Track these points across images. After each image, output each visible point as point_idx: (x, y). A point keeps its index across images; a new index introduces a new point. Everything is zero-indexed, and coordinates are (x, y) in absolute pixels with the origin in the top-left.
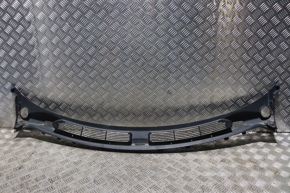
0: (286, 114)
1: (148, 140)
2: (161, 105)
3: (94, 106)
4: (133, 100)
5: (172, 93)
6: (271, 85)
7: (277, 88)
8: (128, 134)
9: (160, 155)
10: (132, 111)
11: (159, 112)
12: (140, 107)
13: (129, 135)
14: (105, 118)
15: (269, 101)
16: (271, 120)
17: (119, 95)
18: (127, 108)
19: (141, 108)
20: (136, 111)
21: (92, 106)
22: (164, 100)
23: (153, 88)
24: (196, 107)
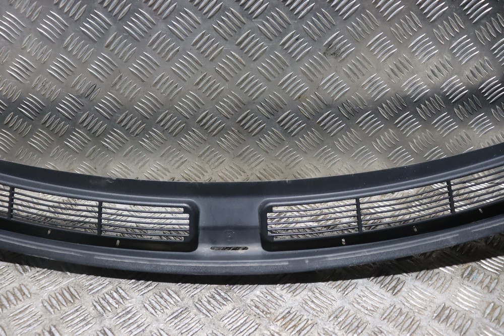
1: (258, 231)
2: (299, 97)
3: (64, 104)
4: (201, 80)
5: (344, 52)
8: (184, 212)
9: (305, 292)
10: (195, 117)
11: (291, 119)
12: (224, 102)
13: (187, 216)
14: (106, 141)
17: (146, 62)
18: (180, 106)
19: (230, 106)
20: (211, 118)
21: (56, 102)
22: (311, 77)
23: (272, 33)
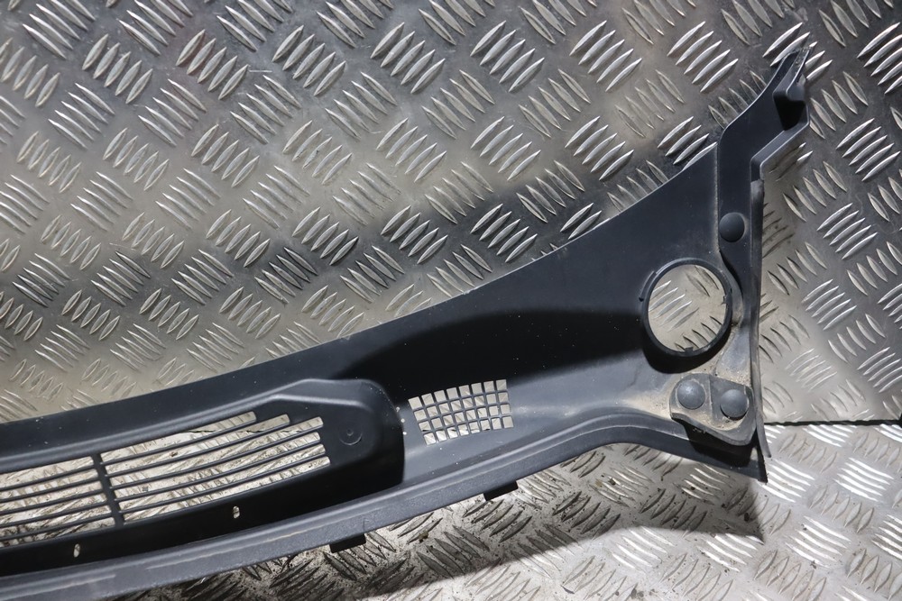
0: (846, 307)
6: (740, 90)
7: (790, 112)
15: (720, 221)
16: (729, 368)
24: (175, 268)
